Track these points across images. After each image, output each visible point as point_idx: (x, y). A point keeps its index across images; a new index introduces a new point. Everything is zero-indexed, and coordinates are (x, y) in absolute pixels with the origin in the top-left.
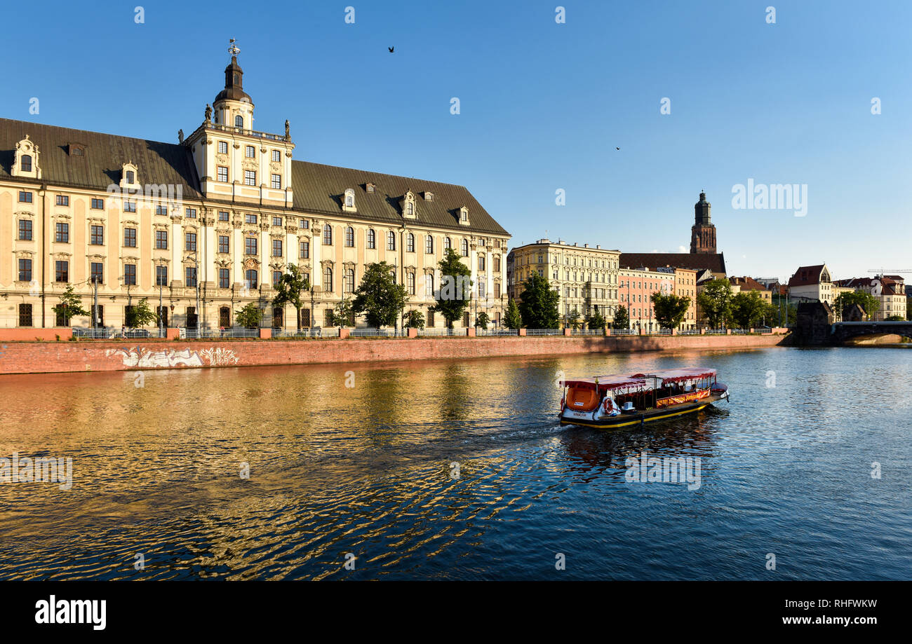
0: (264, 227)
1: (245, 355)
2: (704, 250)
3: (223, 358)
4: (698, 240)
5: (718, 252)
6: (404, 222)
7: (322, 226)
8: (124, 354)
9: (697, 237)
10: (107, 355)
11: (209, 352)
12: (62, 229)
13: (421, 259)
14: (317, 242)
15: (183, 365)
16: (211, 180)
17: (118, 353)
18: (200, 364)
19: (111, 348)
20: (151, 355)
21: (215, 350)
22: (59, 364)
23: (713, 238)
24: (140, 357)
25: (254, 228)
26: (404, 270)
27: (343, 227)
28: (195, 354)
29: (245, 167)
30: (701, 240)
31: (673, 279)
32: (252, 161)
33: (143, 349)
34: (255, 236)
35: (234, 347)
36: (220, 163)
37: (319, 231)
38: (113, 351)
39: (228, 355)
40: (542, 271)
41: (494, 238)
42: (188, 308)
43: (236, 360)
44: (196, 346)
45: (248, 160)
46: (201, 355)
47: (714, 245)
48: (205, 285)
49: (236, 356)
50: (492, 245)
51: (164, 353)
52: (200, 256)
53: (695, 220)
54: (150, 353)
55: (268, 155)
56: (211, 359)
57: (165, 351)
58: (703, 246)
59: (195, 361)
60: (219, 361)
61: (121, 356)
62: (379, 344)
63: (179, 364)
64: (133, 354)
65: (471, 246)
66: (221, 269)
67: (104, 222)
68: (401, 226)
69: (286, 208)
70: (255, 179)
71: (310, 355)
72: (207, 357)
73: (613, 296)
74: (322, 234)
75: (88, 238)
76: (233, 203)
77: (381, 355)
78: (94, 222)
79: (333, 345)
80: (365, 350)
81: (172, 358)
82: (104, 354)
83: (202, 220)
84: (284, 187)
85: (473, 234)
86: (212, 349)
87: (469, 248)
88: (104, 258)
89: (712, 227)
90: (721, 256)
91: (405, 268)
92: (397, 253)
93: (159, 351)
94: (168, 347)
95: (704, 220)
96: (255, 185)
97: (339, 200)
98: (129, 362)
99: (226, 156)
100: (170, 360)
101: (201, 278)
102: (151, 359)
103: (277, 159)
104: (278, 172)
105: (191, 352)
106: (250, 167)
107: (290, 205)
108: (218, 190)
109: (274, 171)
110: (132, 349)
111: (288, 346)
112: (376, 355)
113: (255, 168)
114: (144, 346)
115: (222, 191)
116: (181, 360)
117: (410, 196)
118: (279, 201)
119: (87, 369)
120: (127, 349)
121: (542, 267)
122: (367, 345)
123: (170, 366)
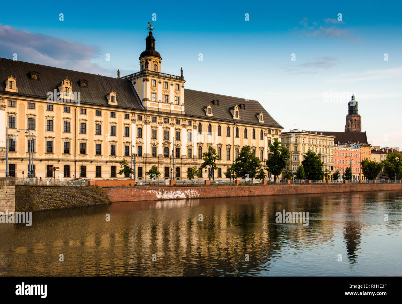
0: (172, 125)
1: (202, 193)
2: (353, 130)
3: (193, 194)
4: (350, 124)
5: (363, 131)
6: (234, 122)
7: (198, 124)
8: (156, 192)
9: (350, 122)
10: (150, 193)
11: (188, 192)
12: (83, 126)
13: (242, 141)
14: (195, 132)
15: (179, 198)
16: (149, 101)
17: (154, 192)
18: (185, 197)
19: (151, 189)
20: (167, 193)
21: (190, 191)
22: (133, 197)
23: (359, 122)
24: (163, 194)
25: (167, 125)
26: (234, 147)
27: (207, 124)
28: (183, 193)
29: (164, 93)
30: (352, 124)
31: (360, 151)
32: (167, 90)
33: (164, 190)
34: (168, 130)
35: (197, 189)
36: (153, 91)
37: (196, 127)
38: (152, 191)
39: (195, 193)
40: (297, 147)
41: (275, 130)
42: (138, 167)
43: (199, 195)
44: (183, 189)
45: (165, 90)
46: (185, 193)
47: (360, 127)
48: (146, 155)
49: (198, 193)
50: (274, 133)
51: (171, 192)
52: (144, 140)
53: (348, 111)
54: (166, 192)
55: (174, 86)
56: (189, 195)
57: (172, 191)
58: (353, 127)
59: (183, 196)
60: (193, 196)
61: (155, 193)
62: (253, 188)
63: (177, 197)
64: (160, 192)
65: (265, 134)
66: (153, 147)
67: (102, 123)
68: (233, 124)
69: (181, 115)
70: (168, 99)
71: (227, 193)
72: (188, 194)
73: (331, 161)
74: (197, 128)
75: (95, 131)
76: (158, 112)
77: (254, 193)
78: (97, 123)
79: (235, 188)
80: (248, 190)
81: (175, 194)
82: (149, 192)
83: (145, 121)
84: (181, 104)
85: (266, 127)
86: (189, 190)
87: (264, 135)
88: (102, 141)
89: (359, 116)
90: (365, 134)
91: (235, 146)
92: (231, 138)
93: (170, 191)
94: (173, 189)
95: (354, 112)
96: (168, 103)
97: (204, 110)
98: (159, 196)
99: (155, 87)
100: (174, 195)
101: (144, 152)
102: (167, 195)
103: (178, 89)
104: (178, 96)
105: (182, 191)
106: (166, 93)
107: (184, 113)
108: (152, 105)
109: (176, 95)
110: (159, 190)
111: (218, 189)
112: (252, 193)
113: (168, 94)
114: (164, 189)
115: (153, 106)
116: (178, 195)
117: (237, 107)
118: (178, 111)
119: (143, 200)
120: (157, 190)
121: (297, 145)
122: (248, 188)
123: (174, 198)
